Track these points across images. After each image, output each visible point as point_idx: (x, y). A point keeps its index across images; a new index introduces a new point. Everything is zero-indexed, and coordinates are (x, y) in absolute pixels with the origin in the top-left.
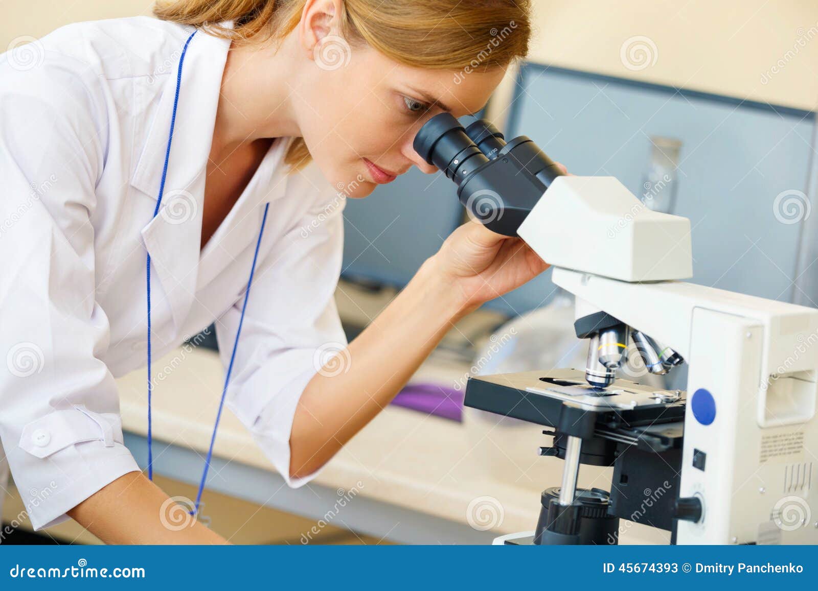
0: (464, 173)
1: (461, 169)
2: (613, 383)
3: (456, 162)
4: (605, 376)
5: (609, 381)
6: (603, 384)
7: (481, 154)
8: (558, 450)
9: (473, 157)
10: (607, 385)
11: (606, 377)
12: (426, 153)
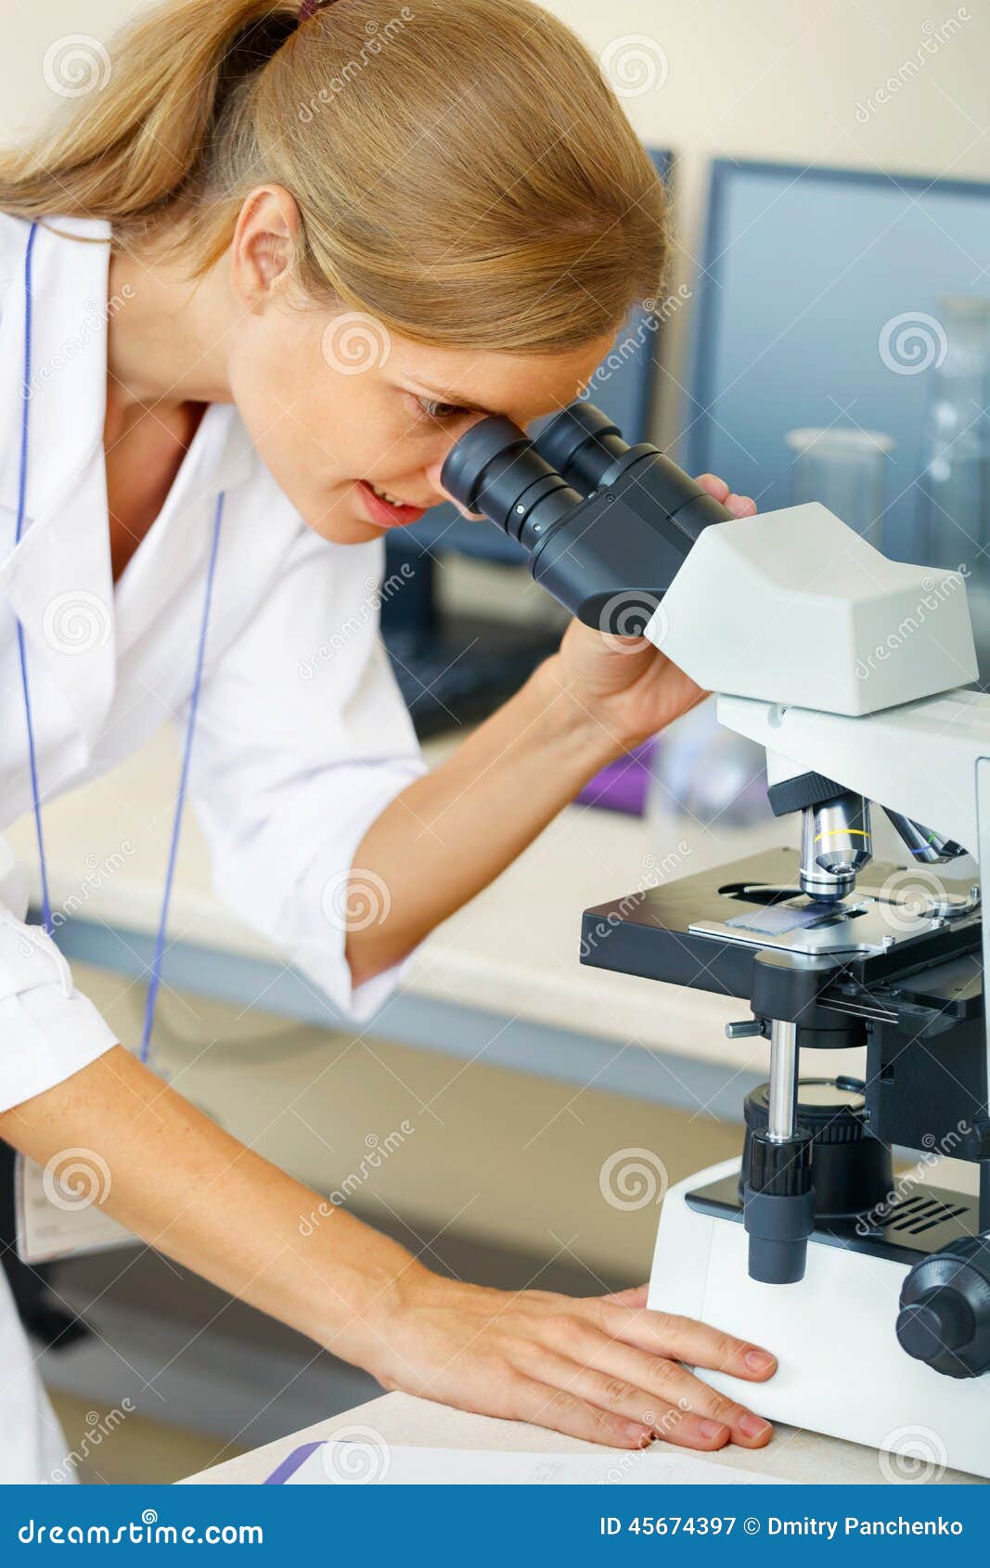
0: (538, 528)
1: (532, 520)
2: (852, 889)
3: (521, 510)
4: (835, 881)
5: (844, 889)
6: (833, 895)
7: (567, 489)
8: (763, 1024)
9: (553, 495)
10: (841, 896)
11: (837, 884)
12: (466, 493)
